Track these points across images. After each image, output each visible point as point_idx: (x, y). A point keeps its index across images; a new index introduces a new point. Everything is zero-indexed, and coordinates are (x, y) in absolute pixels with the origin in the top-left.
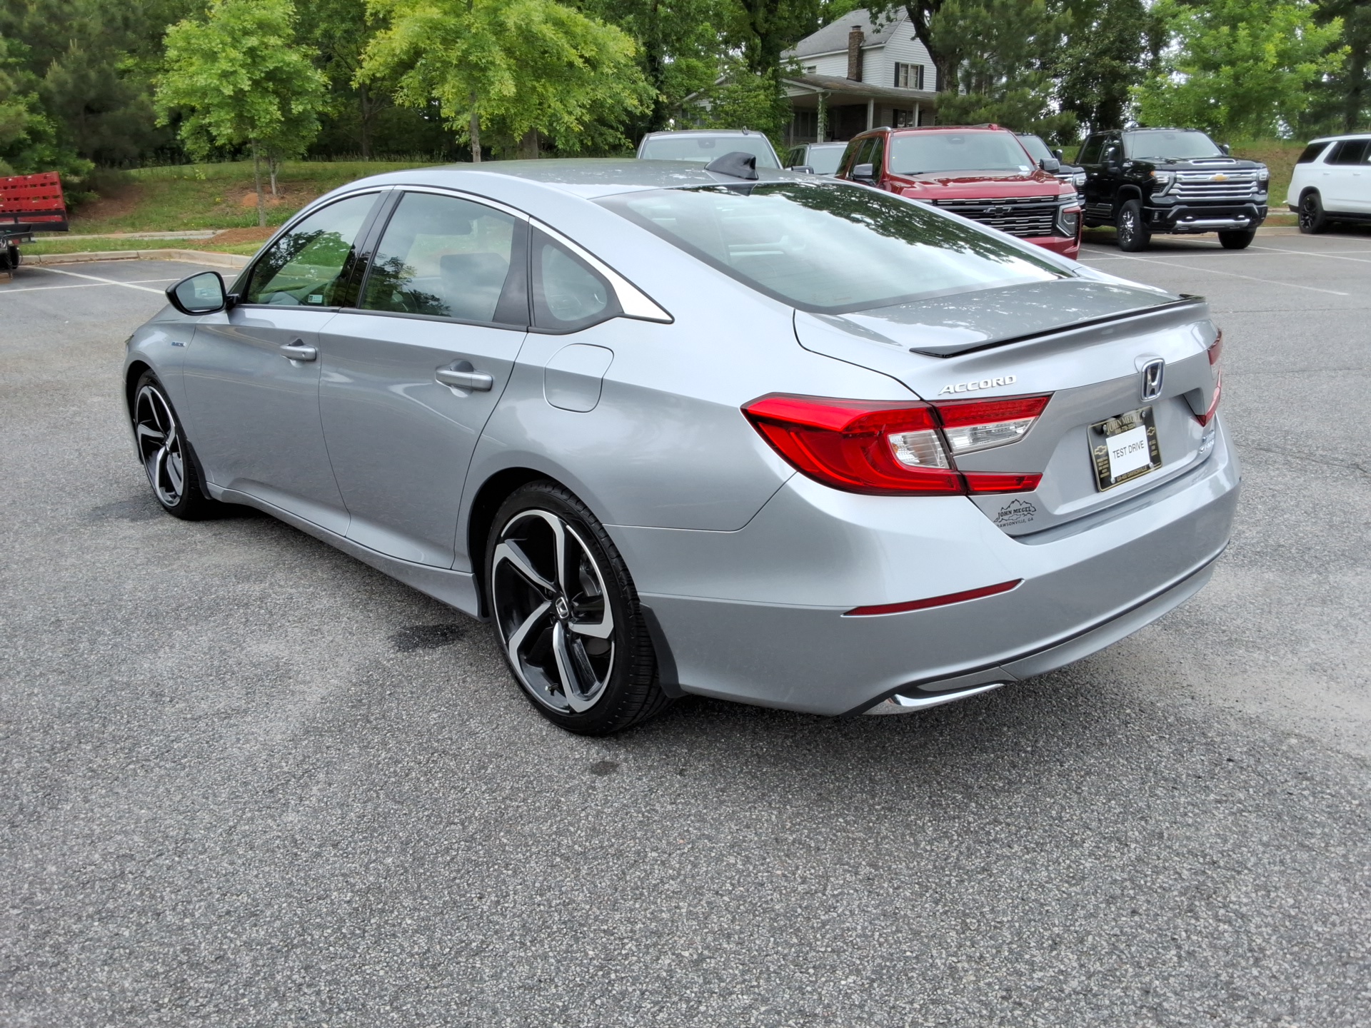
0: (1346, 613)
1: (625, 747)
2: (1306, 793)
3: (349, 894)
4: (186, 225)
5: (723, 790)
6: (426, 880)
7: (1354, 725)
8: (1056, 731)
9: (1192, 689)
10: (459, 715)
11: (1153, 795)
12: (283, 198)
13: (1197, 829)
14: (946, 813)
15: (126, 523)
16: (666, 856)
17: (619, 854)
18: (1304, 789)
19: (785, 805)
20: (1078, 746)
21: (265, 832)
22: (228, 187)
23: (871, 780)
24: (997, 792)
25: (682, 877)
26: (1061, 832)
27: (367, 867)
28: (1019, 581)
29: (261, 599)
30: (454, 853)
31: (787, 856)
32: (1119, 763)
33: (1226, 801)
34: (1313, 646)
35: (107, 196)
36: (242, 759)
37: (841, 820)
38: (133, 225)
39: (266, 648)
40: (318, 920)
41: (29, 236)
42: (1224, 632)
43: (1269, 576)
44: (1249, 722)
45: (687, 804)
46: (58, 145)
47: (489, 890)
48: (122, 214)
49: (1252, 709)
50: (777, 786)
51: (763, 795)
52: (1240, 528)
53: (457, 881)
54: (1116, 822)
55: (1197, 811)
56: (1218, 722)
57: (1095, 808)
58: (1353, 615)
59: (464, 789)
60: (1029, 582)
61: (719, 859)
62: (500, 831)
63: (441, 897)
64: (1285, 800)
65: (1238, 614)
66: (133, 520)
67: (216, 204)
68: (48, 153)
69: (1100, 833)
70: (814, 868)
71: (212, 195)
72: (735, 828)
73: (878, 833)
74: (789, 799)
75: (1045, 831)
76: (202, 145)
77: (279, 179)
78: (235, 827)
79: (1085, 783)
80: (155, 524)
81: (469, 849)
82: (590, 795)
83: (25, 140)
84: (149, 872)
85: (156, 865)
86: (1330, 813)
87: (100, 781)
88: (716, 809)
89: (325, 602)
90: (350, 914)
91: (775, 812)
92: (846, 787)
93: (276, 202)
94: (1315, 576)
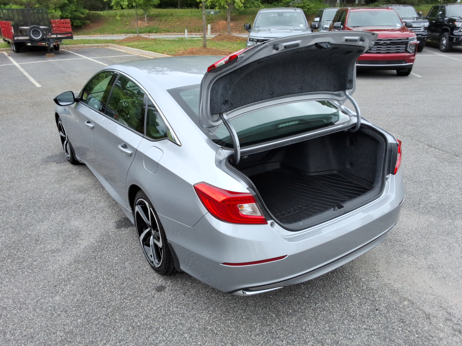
0: (454, 240)
1: (171, 280)
2: (400, 329)
3: (63, 333)
4: (117, 32)
5: (195, 303)
6: (87, 330)
7: (433, 297)
8: (320, 288)
9: (379, 273)
10: (124, 259)
11: (343, 323)
12: (149, 23)
13: (352, 341)
14: (266, 322)
15: (54, 164)
16: (166, 331)
17: (151, 328)
18: (399, 327)
19: (213, 313)
20: (325, 297)
21: (48, 303)
22: (131, 19)
23: (247, 304)
24: (288, 315)
25: (167, 341)
26: (303, 336)
27: (72, 323)
28: (286, 256)
29: (83, 201)
30: (100, 320)
31: (205, 336)
32: (337, 306)
33: (368, 329)
34: (434, 256)
35: (93, 22)
36: (52, 271)
37: (229, 322)
38: (101, 32)
39: (76, 223)
40: (50, 343)
41: (61, 41)
42: (403, 245)
43: (432, 219)
44: (394, 292)
45: (181, 308)
46: (77, 5)
47: (105, 338)
48: (97, 28)
49: (397, 285)
50: (214, 304)
51: (208, 307)
52: (431, 194)
53: (96, 333)
54: (324, 334)
55: (356, 333)
56: (381, 291)
57: (319, 326)
58: (457, 242)
59: (113, 292)
60: (290, 256)
61: (182, 335)
62: (117, 313)
63: (89, 339)
64: (391, 331)
65: (412, 238)
66: (57, 163)
67: (127, 25)
68: (74, 7)
69: (316, 339)
70: (211, 342)
71: (126, 22)
72: (193, 321)
73: (240, 329)
74: (216, 310)
75: (297, 335)
76: (119, 7)
77: (147, 16)
78: (40, 300)
79: (320, 315)
80: (63, 165)
81: (105, 319)
82: (152, 300)
83: (67, 3)
84: (9, 315)
85: (12, 313)
86: (405, 340)
87: (8, 276)
88: (190, 312)
89: (102, 204)
90: (60, 341)
91: (209, 316)
92: (237, 306)
93: (146, 24)
94: (450, 221)
